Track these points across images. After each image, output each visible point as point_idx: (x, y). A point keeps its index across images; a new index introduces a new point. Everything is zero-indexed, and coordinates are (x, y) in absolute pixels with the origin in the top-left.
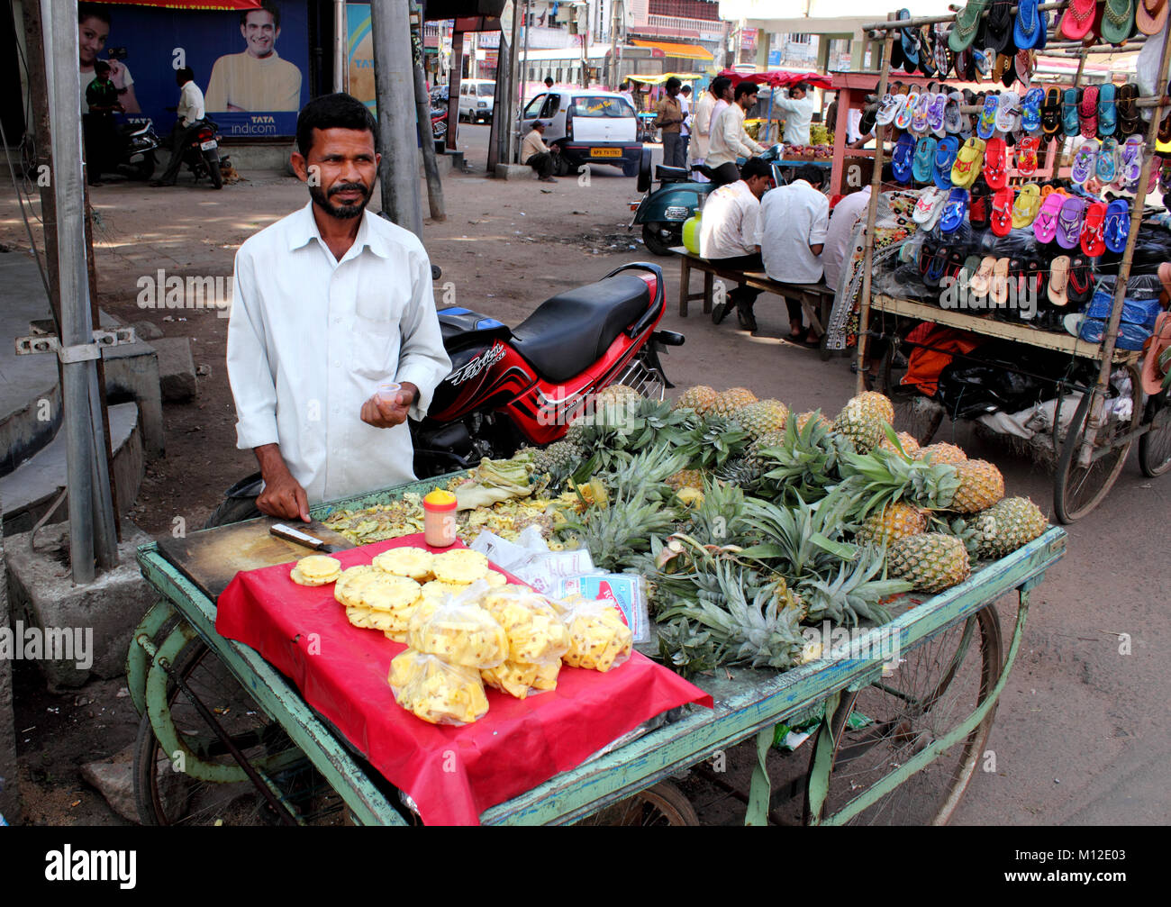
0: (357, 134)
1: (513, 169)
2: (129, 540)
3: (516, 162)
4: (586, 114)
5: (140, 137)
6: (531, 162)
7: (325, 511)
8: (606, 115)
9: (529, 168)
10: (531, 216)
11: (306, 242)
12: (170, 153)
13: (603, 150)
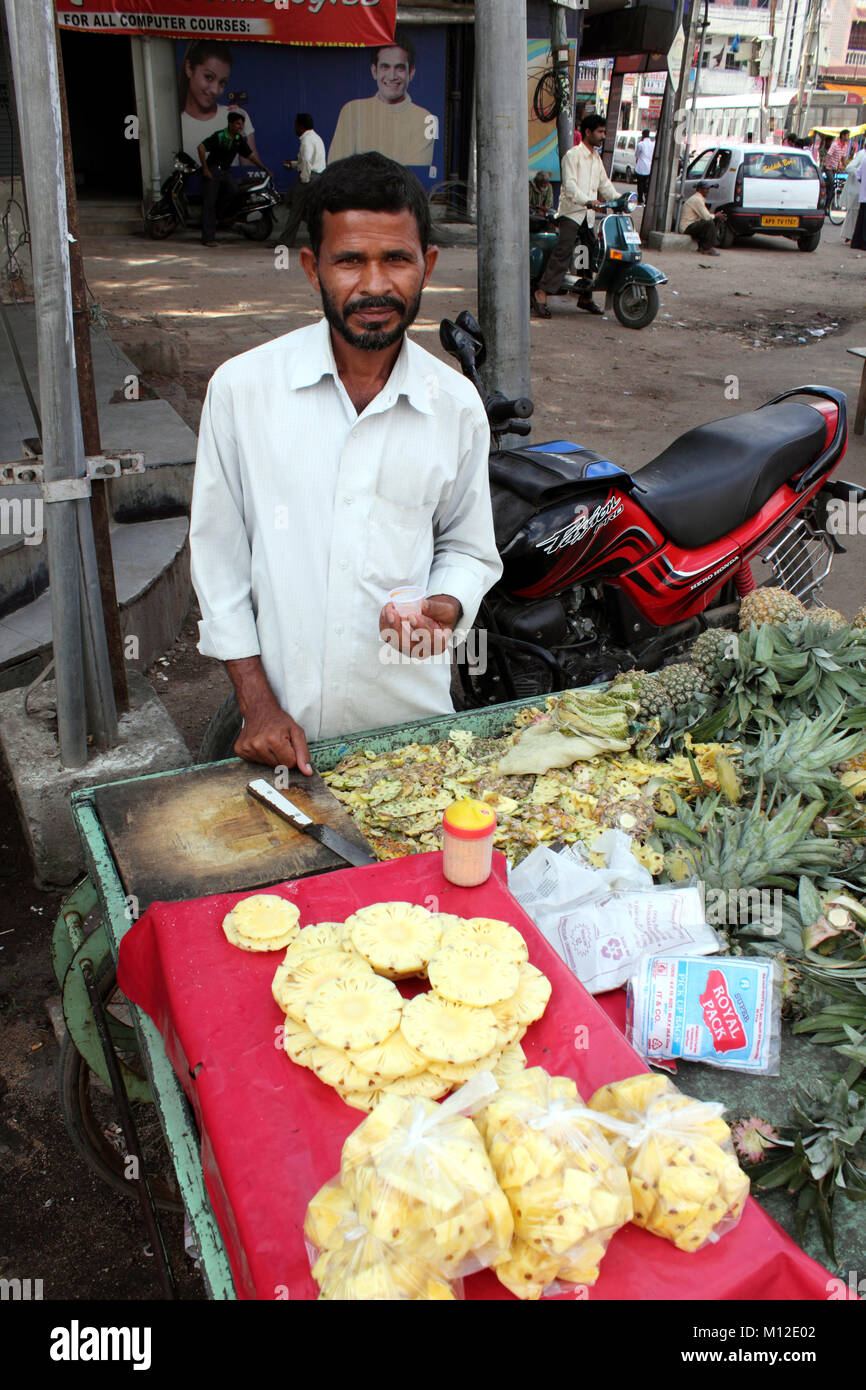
0: (384, 218)
1: (669, 238)
2: (138, 709)
3: (673, 229)
4: (760, 174)
5: (258, 193)
6: (690, 231)
7: (334, 752)
8: (784, 177)
9: (687, 238)
10: (685, 296)
11: (317, 378)
12: (288, 211)
13: (776, 219)
